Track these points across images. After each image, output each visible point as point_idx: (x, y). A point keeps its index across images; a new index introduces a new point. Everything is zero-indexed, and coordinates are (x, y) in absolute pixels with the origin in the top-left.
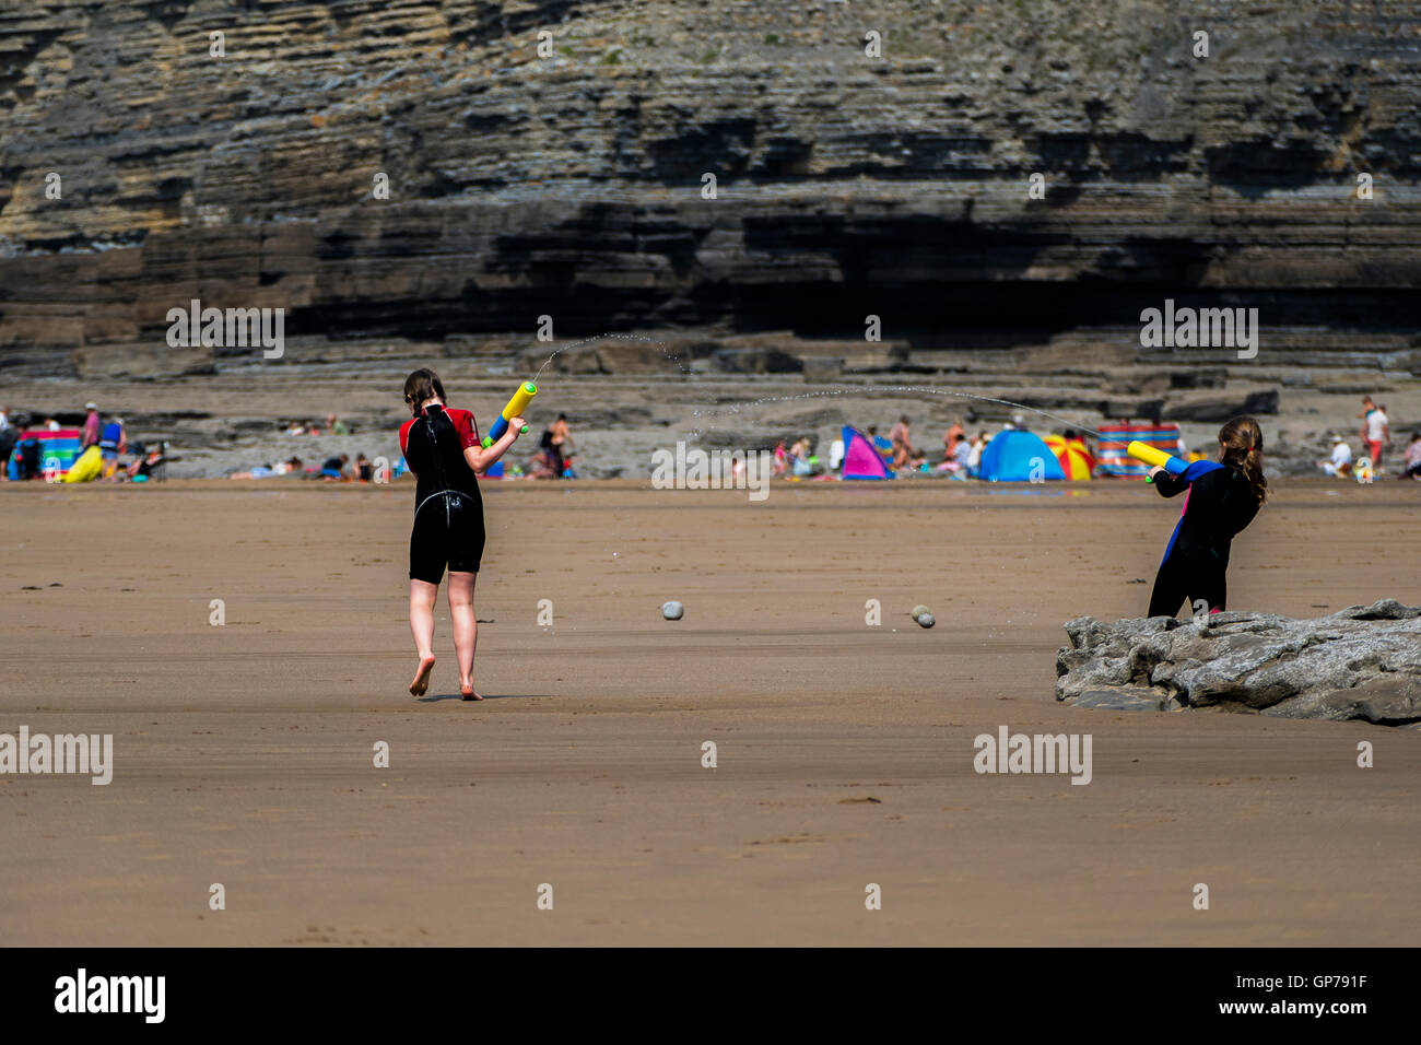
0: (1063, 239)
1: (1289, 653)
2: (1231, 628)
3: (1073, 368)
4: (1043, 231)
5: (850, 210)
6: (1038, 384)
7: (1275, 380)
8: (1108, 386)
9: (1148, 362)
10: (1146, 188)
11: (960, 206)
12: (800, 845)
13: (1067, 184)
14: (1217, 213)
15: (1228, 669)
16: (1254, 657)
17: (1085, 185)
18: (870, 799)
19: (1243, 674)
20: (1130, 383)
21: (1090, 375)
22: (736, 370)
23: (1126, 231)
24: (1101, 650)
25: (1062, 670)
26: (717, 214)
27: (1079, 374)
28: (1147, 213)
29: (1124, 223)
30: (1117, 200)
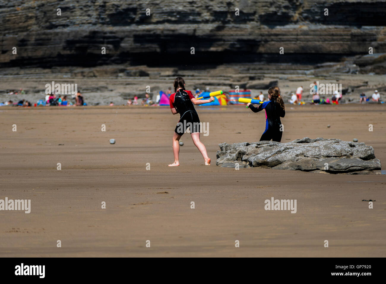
0: (220, 40)
1: (279, 152)
2: (264, 145)
3: (222, 75)
4: (215, 38)
5: (162, 32)
6: (212, 79)
7: (277, 78)
8: (232, 80)
9: (243, 73)
10: (242, 26)
11: (192, 31)
12: (147, 205)
13: (221, 25)
14: (262, 33)
15: (263, 156)
16: (270, 153)
17: (227, 25)
18: (165, 192)
19: (267, 158)
20: (238, 79)
21: (227, 77)
22: (131, 76)
23: (237, 37)
24: (229, 151)
25: (218, 157)
26: (126, 33)
27: (224, 76)
28: (243, 33)
29: (237, 35)
30: (235, 29)
